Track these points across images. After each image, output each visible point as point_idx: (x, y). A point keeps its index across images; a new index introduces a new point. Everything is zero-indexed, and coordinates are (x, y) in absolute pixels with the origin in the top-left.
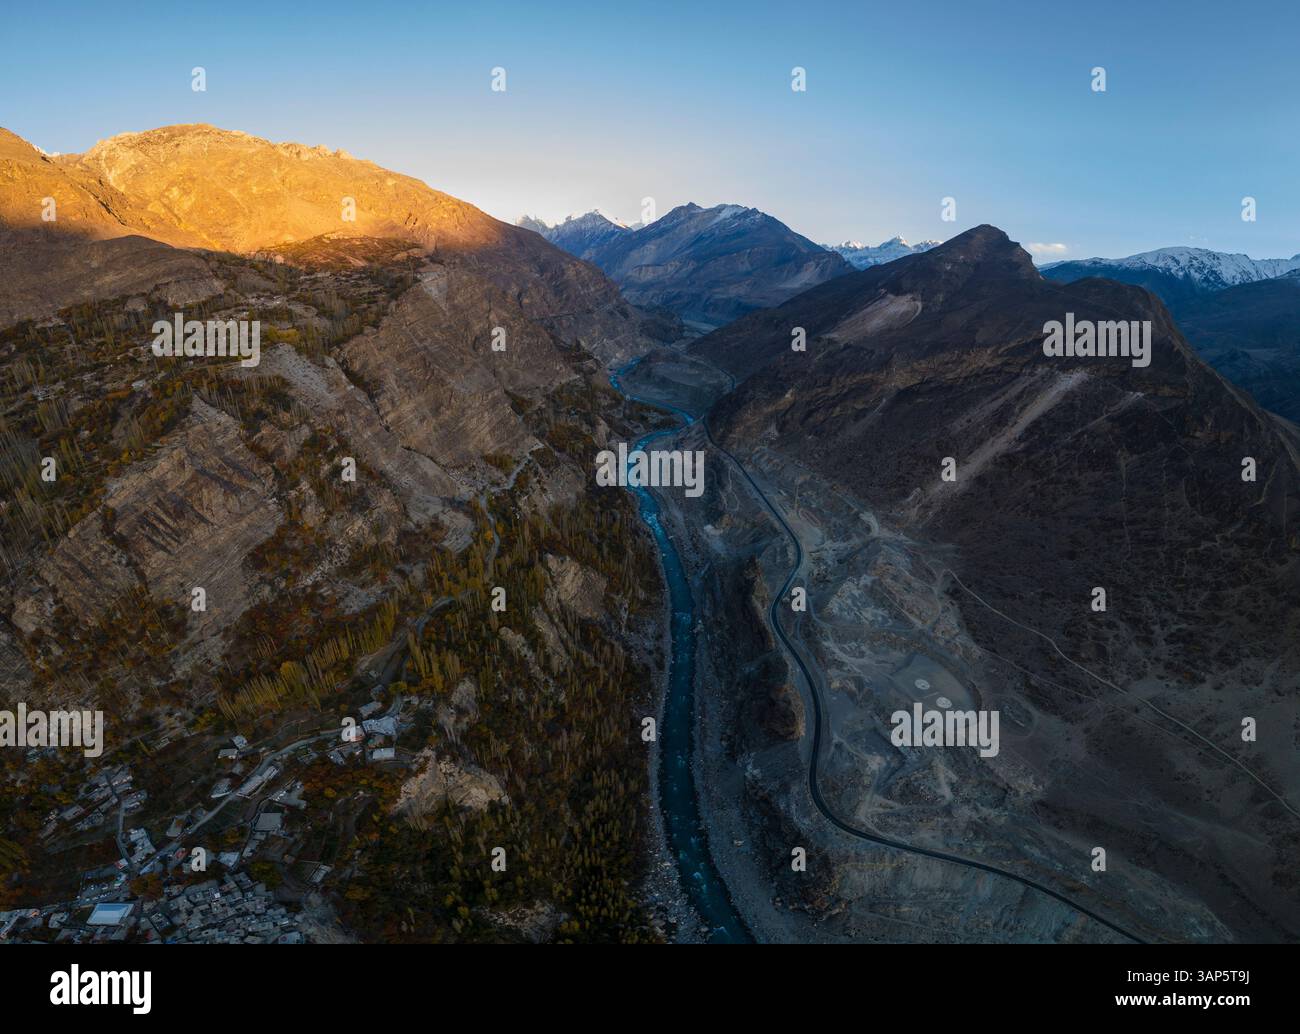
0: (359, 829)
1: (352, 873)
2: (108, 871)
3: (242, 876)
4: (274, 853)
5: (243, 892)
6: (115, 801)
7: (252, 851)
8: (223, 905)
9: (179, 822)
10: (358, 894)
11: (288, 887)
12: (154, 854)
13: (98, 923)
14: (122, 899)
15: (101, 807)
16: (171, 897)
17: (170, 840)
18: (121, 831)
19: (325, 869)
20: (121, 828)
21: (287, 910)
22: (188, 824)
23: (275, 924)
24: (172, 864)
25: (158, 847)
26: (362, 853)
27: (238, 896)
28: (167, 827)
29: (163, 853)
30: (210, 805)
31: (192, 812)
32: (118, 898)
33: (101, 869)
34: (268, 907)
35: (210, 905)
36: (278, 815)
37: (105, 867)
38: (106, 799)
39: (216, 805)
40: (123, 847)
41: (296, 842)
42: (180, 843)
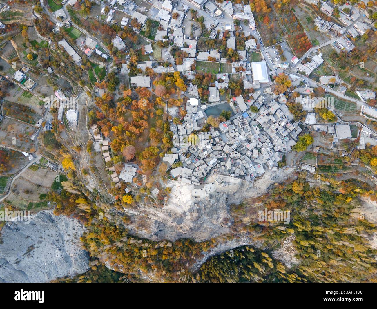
0: (347, 181)
1: (312, 182)
2: (288, 54)
3: (299, 130)
4: (319, 141)
5: (289, 135)
6: (342, 32)
7: (318, 129)
8: (277, 129)
9: (334, 80)
10: (297, 188)
11: (296, 156)
12: (306, 76)
13: (253, 69)
14: (270, 73)
15: (335, 25)
16: (277, 100)
17: (318, 80)
18: (318, 47)
19: (313, 170)
20: (321, 46)
21: (280, 161)
22: (332, 86)
23: (268, 160)
24: (300, 90)
25: (311, 76)
26: (328, 186)
27: (286, 133)
28: (327, 74)
29: (307, 80)
30: (350, 93)
31: (342, 84)
32: (271, 70)
33: (289, 49)
34: (279, 152)
35: (276, 122)
36: (350, 135)
37: (291, 51)
38: (341, 25)
39: (352, 96)
40: (307, 54)
41: (329, 150)
42: (317, 86)
